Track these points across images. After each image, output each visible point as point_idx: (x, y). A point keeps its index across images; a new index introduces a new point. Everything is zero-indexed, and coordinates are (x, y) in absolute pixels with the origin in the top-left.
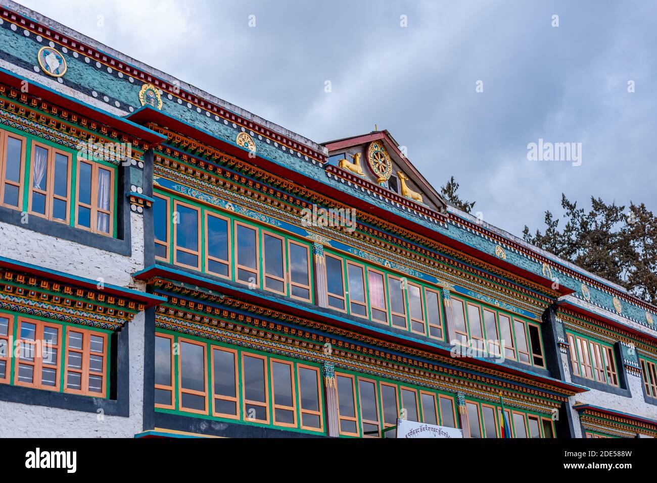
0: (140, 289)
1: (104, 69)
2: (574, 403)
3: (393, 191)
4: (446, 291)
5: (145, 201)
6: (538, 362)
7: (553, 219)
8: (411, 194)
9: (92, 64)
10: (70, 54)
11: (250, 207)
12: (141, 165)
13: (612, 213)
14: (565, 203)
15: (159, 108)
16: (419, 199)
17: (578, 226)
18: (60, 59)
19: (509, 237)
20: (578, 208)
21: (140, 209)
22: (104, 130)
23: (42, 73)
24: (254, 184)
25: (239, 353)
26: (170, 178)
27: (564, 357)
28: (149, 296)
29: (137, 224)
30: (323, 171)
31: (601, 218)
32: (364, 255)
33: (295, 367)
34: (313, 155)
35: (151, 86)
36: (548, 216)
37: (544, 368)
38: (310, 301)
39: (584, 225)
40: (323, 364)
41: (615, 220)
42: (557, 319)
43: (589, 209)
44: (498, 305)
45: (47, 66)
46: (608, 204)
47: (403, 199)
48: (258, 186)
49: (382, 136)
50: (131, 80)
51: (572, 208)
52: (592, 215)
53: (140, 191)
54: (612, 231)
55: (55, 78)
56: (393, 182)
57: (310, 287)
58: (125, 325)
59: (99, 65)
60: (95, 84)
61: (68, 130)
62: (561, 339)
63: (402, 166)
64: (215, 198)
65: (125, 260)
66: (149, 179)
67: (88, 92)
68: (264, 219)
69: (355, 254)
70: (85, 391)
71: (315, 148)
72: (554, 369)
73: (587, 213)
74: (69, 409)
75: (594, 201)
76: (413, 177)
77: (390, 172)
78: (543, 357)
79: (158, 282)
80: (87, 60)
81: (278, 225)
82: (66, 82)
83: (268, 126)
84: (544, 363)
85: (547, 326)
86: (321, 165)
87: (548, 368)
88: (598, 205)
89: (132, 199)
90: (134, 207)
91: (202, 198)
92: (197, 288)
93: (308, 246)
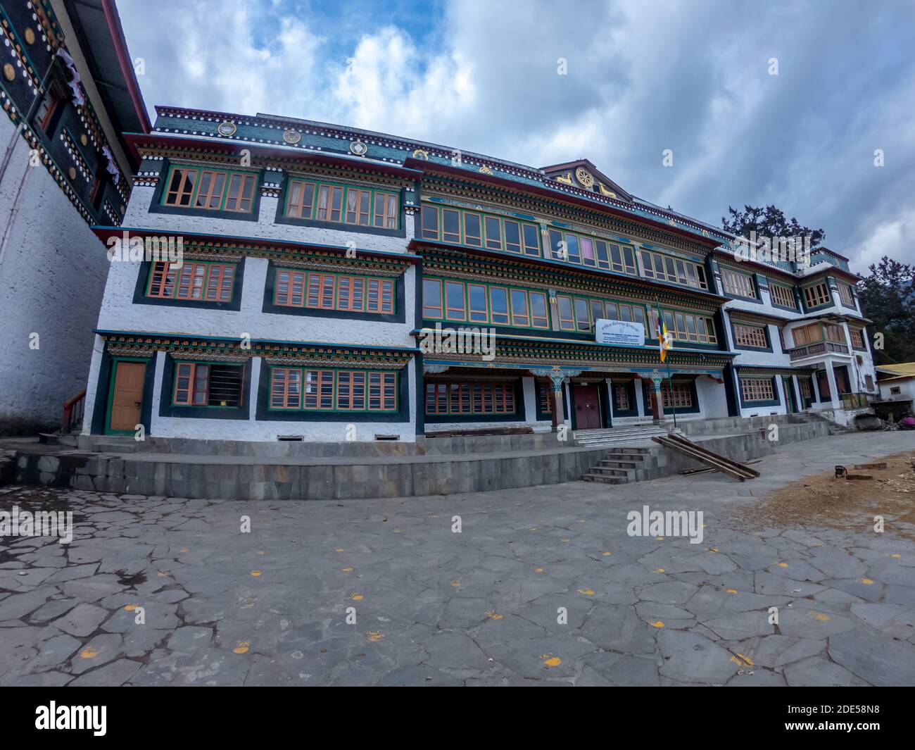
0: (412, 254)
1: (390, 146)
2: (725, 308)
3: (597, 193)
4: (637, 248)
5: (414, 208)
6: (703, 286)
7: (726, 221)
8: (606, 193)
9: (383, 145)
10: (370, 143)
11: (493, 207)
12: (413, 190)
13: (756, 212)
14: (731, 211)
15: (427, 159)
16: (614, 196)
17: (739, 222)
18: (363, 146)
19: (678, 215)
20: (738, 212)
21: (412, 213)
22: (386, 175)
23: (352, 154)
24: (491, 193)
25: (488, 287)
26: (437, 197)
27: (719, 283)
28: (417, 257)
29: (410, 221)
30: (543, 183)
31: (751, 216)
32: (575, 228)
33: (528, 293)
34: (534, 175)
35: (421, 151)
36: (724, 219)
37: (707, 289)
38: (539, 256)
39: (743, 221)
40: (548, 290)
41: (759, 215)
42: (714, 261)
43: (744, 212)
44: (674, 254)
45: (355, 151)
46: (754, 208)
47: (601, 196)
48: (494, 194)
49: (583, 163)
50: (408, 149)
51: (735, 212)
52: (746, 215)
53: (412, 203)
54: (758, 222)
55: (360, 156)
56: (596, 188)
57: (539, 249)
58: (403, 275)
59: (387, 145)
60: (386, 154)
61: (360, 177)
62: (717, 273)
63: (599, 177)
64: (468, 204)
65: (402, 240)
66: (418, 198)
67: (381, 159)
68: (503, 213)
69: (570, 228)
70: (380, 311)
71: (535, 171)
72: (713, 288)
73: (743, 214)
74: (367, 320)
75: (746, 207)
76: (608, 184)
77: (592, 182)
78: (706, 283)
79: (421, 249)
80: (380, 144)
81: (514, 216)
82: (366, 156)
83: (501, 162)
84: (707, 286)
85: (708, 265)
86: (540, 180)
87: (709, 289)
88: (749, 209)
89: (406, 208)
90: (408, 212)
91: (460, 205)
92: (446, 250)
93: (536, 226)
